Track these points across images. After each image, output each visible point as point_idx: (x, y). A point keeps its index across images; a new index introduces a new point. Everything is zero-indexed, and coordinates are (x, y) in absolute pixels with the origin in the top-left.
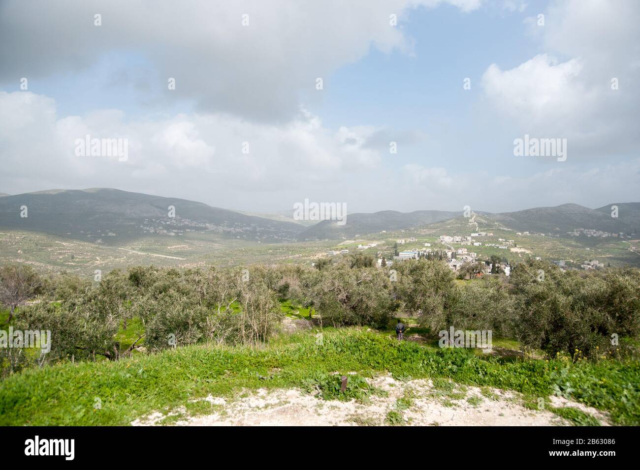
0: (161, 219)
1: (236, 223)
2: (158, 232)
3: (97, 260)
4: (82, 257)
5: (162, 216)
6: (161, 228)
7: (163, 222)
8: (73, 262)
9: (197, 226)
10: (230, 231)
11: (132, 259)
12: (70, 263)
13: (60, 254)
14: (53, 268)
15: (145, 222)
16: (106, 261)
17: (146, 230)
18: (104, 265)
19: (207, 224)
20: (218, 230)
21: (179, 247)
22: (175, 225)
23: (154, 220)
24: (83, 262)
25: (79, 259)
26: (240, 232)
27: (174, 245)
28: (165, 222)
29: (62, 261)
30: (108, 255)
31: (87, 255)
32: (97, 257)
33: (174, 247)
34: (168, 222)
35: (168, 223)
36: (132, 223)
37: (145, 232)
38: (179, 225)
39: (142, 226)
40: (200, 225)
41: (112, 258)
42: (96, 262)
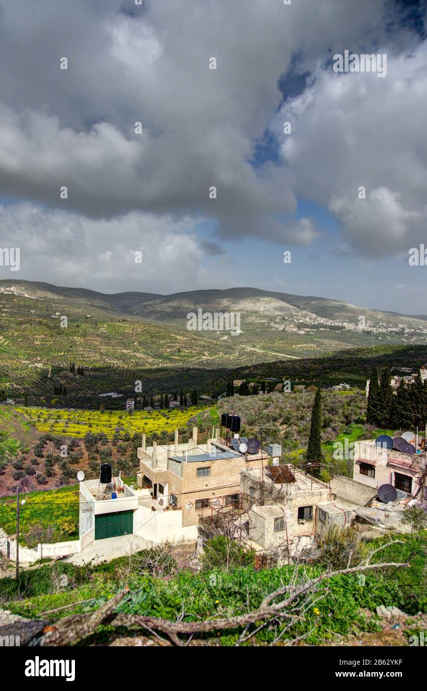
0: (295, 317)
1: (381, 324)
2: (286, 330)
3: (205, 355)
4: (190, 351)
5: (296, 314)
6: (292, 326)
7: (295, 320)
8: (178, 356)
9: (333, 325)
10: (371, 331)
11: (245, 356)
12: (174, 357)
13: (170, 347)
14: (154, 361)
15: (277, 320)
16: (214, 357)
17: (275, 328)
18: (209, 361)
19: (344, 323)
20: (356, 329)
21: (305, 347)
22: (308, 323)
23: (286, 318)
24: (188, 356)
25: (187, 353)
26: (384, 333)
27: (299, 344)
28: (298, 320)
29: (168, 354)
30: (218, 351)
31: (196, 349)
32: (205, 353)
33: (299, 346)
34: (301, 319)
35: (300, 321)
36: (263, 321)
37: (273, 329)
38: (313, 324)
39: (272, 324)
40: (336, 324)
41: (221, 354)
42: (203, 357)
